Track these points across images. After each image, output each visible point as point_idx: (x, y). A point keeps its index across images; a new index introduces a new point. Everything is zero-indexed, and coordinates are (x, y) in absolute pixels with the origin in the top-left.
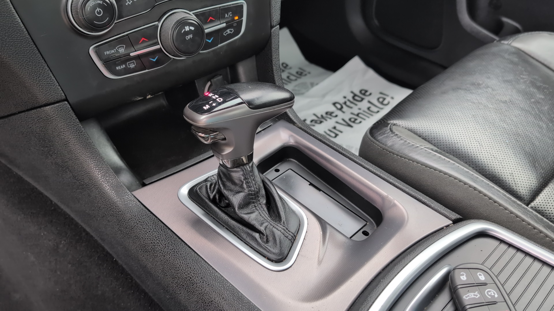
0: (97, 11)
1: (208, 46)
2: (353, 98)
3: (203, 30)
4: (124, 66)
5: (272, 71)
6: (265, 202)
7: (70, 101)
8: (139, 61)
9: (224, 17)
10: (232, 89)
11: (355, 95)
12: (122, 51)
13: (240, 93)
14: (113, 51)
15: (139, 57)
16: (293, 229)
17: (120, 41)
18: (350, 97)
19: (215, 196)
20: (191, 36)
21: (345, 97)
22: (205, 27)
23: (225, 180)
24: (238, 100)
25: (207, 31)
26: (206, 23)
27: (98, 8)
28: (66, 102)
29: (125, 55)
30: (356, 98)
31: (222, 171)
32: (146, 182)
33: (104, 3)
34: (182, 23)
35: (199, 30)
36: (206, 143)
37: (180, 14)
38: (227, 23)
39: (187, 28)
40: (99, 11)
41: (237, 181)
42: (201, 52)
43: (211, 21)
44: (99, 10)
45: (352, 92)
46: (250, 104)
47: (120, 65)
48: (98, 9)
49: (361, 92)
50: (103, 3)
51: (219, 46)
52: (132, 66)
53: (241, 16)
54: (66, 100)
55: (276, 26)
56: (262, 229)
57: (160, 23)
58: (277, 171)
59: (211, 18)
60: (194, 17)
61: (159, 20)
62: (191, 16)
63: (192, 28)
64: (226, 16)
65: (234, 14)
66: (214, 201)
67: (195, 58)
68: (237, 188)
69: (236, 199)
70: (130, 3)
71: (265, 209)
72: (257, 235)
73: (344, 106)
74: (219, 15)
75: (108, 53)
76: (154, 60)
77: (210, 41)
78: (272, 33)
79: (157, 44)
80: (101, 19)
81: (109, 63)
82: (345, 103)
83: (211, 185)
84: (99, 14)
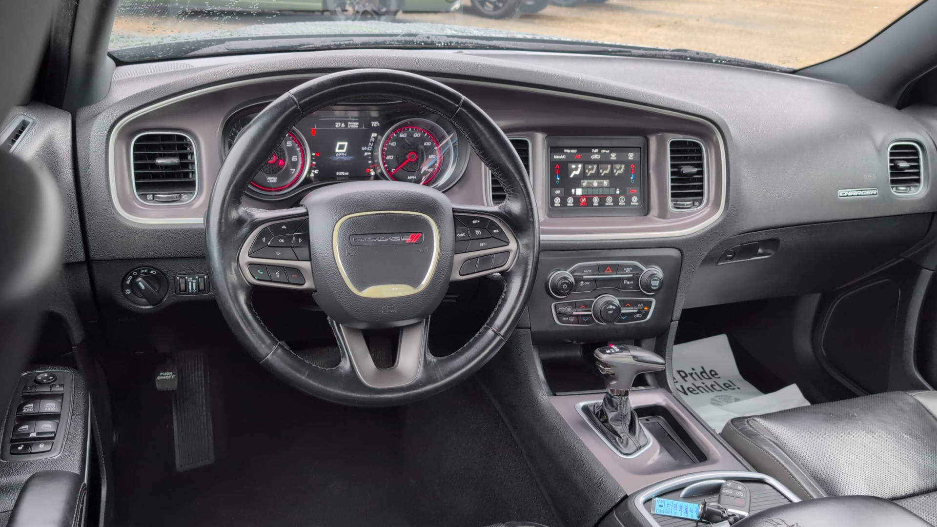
1: (621, 321)
2: (701, 373)
3: (620, 310)
4: (567, 319)
5: (665, 351)
6: (629, 424)
7: (532, 330)
8: (576, 318)
9: (637, 306)
10: (627, 347)
11: (704, 372)
12: (569, 309)
13: (630, 350)
14: (564, 309)
15: (577, 316)
16: (642, 444)
17: (570, 304)
18: (699, 370)
19: (598, 412)
20: (612, 312)
21: (693, 369)
22: (622, 309)
23: (607, 403)
24: (629, 354)
25: (622, 311)
26: (624, 306)
28: (529, 330)
29: (570, 313)
30: (704, 374)
31: (607, 397)
32: (557, 394)
33: (568, 283)
34: (609, 303)
35: (618, 309)
36: (602, 373)
37: (610, 297)
38: (638, 310)
39: (611, 307)
41: (615, 405)
42: (615, 323)
43: (628, 306)
45: (702, 368)
46: (634, 357)
47: (566, 317)
48: (565, 285)
49: (711, 371)
51: (630, 323)
52: (572, 320)
53: (650, 308)
54: (530, 328)
55: (675, 321)
56: (621, 435)
58: (647, 420)
59: (628, 304)
60: (618, 302)
61: (596, 298)
62: (616, 301)
63: (614, 308)
64: (639, 305)
65: (645, 306)
66: (597, 415)
67: (611, 326)
68: (614, 409)
69: (611, 415)
70: (582, 285)
71: (628, 427)
72: (617, 438)
73: (689, 376)
74: (634, 304)
75: (561, 309)
76: (585, 320)
77: (624, 318)
78: (671, 326)
79: (590, 311)
80: (564, 290)
81: (560, 315)
82: (691, 374)
83: (597, 406)
84: (565, 287)
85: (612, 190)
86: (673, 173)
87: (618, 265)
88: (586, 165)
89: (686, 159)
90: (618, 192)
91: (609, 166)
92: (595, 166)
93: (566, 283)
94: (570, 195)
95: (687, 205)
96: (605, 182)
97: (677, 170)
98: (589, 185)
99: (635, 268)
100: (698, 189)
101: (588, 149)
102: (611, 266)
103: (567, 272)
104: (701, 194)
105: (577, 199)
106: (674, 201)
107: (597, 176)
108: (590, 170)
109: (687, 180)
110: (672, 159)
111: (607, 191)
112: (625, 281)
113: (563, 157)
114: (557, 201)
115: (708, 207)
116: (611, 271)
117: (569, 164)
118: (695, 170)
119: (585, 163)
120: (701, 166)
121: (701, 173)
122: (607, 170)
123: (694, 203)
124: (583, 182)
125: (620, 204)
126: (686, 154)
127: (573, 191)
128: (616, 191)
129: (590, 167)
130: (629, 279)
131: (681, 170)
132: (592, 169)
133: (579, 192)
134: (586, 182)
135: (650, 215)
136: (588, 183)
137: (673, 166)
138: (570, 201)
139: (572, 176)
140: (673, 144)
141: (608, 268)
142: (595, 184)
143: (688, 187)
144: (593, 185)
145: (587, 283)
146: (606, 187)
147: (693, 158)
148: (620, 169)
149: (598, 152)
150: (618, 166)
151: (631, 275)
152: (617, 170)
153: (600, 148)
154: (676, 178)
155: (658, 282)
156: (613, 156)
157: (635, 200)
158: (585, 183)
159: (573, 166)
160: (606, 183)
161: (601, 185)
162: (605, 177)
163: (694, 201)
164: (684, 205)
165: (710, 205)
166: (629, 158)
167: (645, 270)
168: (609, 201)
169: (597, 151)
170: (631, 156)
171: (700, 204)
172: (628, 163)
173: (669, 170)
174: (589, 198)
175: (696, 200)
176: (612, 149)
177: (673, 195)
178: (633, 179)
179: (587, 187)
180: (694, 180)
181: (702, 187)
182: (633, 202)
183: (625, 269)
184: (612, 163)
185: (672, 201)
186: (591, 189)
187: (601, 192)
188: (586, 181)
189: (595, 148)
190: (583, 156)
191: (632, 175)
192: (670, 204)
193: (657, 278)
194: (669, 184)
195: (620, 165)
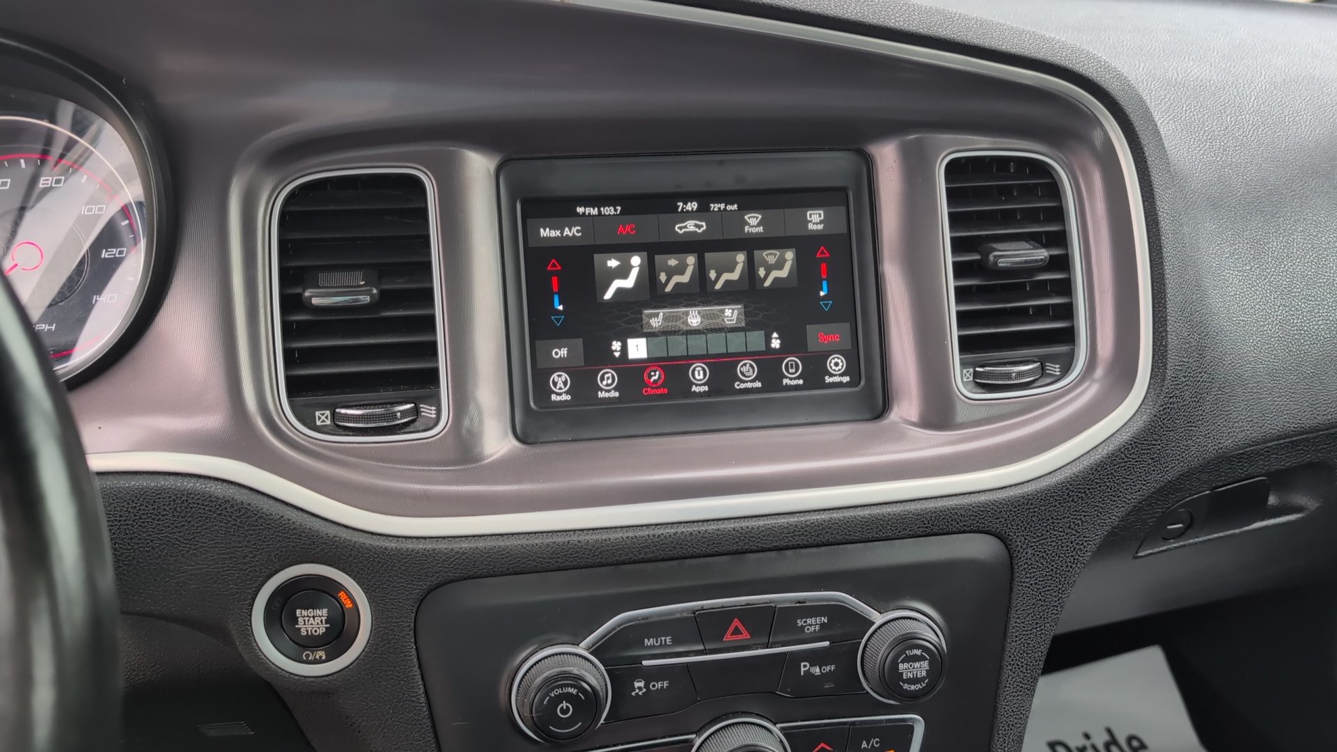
0: (562, 707)
11: (1114, 741)
18: (1100, 739)
21: (1087, 736)
27: (564, 702)
33: (580, 694)
40: (565, 708)
44: (567, 706)
45: (1109, 731)
48: (564, 704)
50: (577, 693)
57: (699, 738)
59: (822, 745)
60: (782, 744)
61: (698, 732)
64: (864, 746)
65: (885, 744)
70: (640, 693)
80: (565, 723)
84: (564, 711)
85: (755, 340)
86: (961, 270)
87: (769, 611)
88: (657, 257)
89: (1007, 218)
90: (776, 344)
91: (741, 257)
92: (691, 260)
93: (568, 698)
94: (607, 359)
95: (1020, 374)
96: (728, 312)
97: (978, 257)
98: (672, 325)
99: (838, 613)
100: (1055, 318)
101: (664, 203)
102: (746, 614)
103: (581, 650)
104: (1069, 336)
105: (631, 372)
106: (975, 365)
107: (700, 292)
108: (671, 273)
109: (1017, 291)
110: (956, 220)
111: (736, 343)
112: (804, 667)
113: (572, 232)
114: (560, 384)
115: (1093, 381)
116: (745, 635)
117: (597, 257)
118: (1042, 254)
119: (652, 250)
120: (1060, 239)
121: (1062, 263)
122: (732, 270)
123: (1043, 368)
124: (651, 316)
125: (785, 381)
126: (1006, 202)
127: (616, 346)
128: (768, 340)
129: (673, 262)
130: (815, 657)
131: (991, 258)
132: (681, 270)
133: (638, 349)
134: (661, 314)
135: (894, 415)
136: (665, 319)
137: (959, 245)
138: (607, 384)
139: (608, 295)
140: (954, 169)
141: (736, 623)
142: (694, 319)
143: (1021, 315)
144: (686, 323)
145: (658, 685)
146: (733, 330)
147: (1032, 216)
148: (779, 265)
149: (699, 210)
150: (770, 256)
151: (827, 643)
152: (769, 270)
153: (705, 198)
154: (978, 287)
155: (925, 665)
156: (753, 223)
157: (836, 364)
158: (656, 319)
159: (613, 263)
160: (731, 314)
161: (713, 323)
162: (729, 295)
163: (1043, 360)
164: (1008, 376)
165: (1099, 372)
166: (810, 226)
167: (878, 618)
168: (747, 371)
169: (692, 206)
170: (815, 219)
171: (1066, 370)
172: (805, 245)
173: (948, 258)
174: (676, 369)
175: (1053, 358)
176: (750, 199)
177: (967, 345)
178: (825, 298)
179: (665, 333)
180: (1042, 289)
181: (1067, 312)
182: (831, 375)
183: (800, 623)
184: (751, 245)
185: (964, 364)
186: (682, 339)
187: (717, 345)
188: (661, 312)
189: (687, 197)
190: (645, 226)
191: (825, 284)
192: (960, 378)
193: (918, 652)
194: (952, 308)
195: (777, 253)
